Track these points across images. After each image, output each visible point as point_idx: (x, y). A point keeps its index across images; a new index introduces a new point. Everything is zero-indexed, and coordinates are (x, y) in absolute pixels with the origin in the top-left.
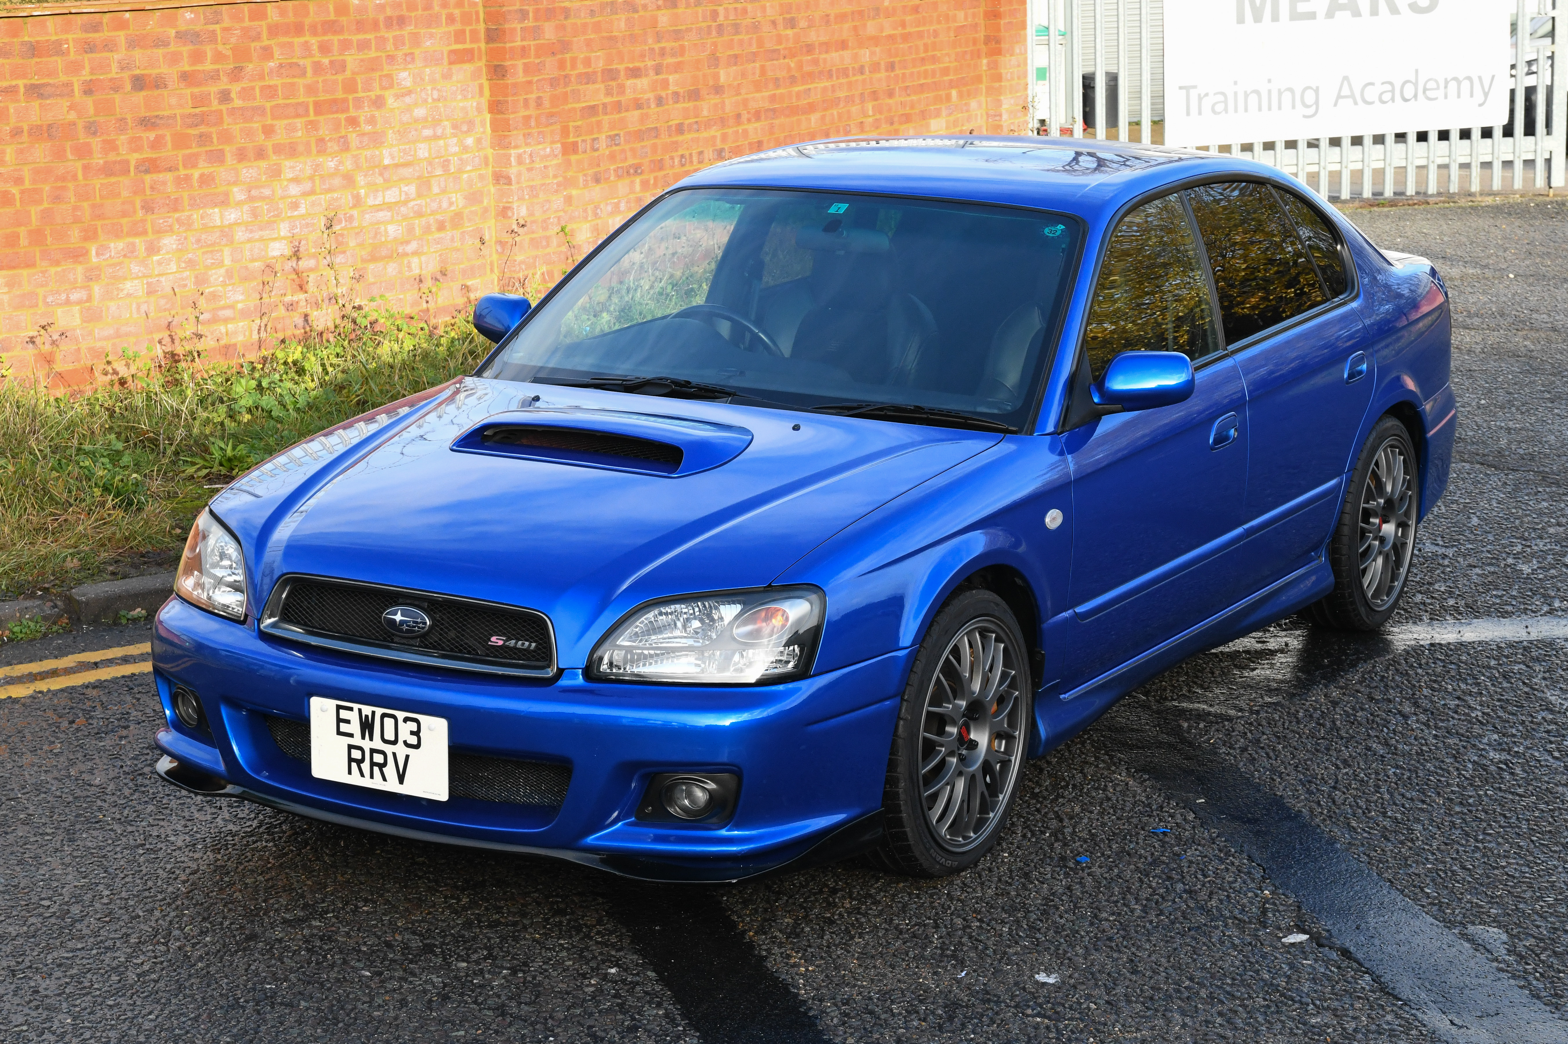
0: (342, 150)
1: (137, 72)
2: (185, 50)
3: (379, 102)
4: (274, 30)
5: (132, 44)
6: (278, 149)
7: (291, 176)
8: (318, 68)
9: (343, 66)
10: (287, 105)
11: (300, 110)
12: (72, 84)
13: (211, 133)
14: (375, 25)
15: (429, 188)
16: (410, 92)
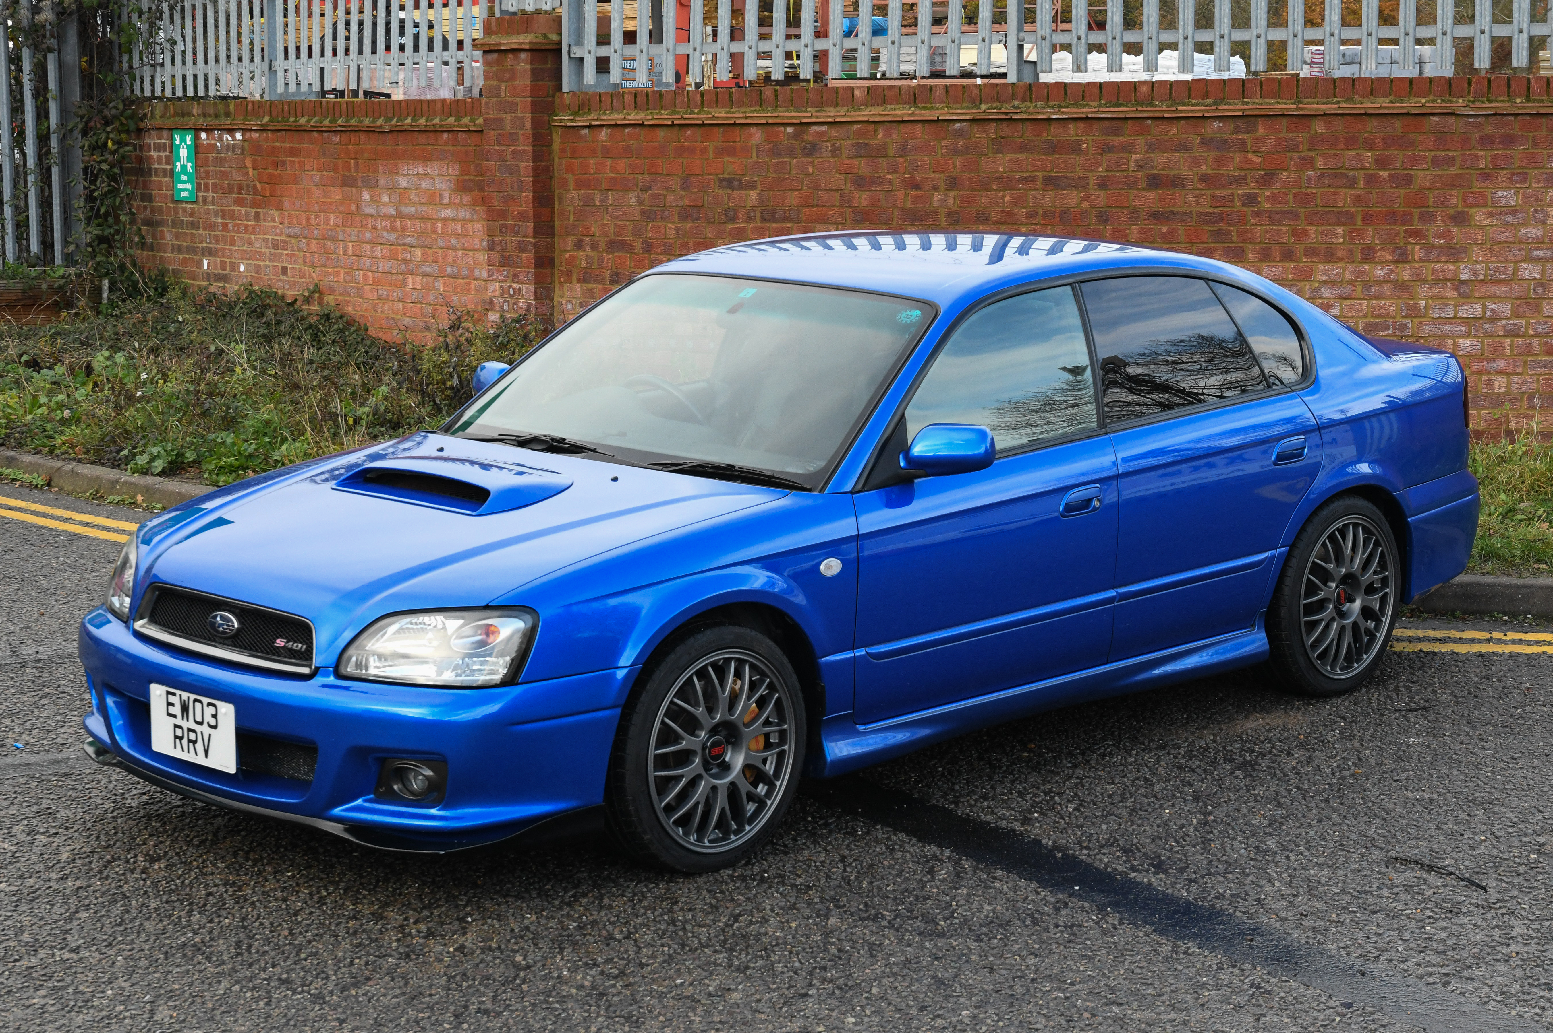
0: (1396, 262)
1: (1155, 172)
2: (1211, 155)
3: (1460, 219)
4: (1316, 142)
5: (1151, 147)
6: (1311, 252)
7: (1324, 278)
8: (1372, 180)
9: (1408, 180)
10: (1328, 213)
11: (1344, 218)
12: (1087, 178)
13: (1231, 231)
14: (1465, 142)
15: (1538, 310)
16: (1514, 211)
